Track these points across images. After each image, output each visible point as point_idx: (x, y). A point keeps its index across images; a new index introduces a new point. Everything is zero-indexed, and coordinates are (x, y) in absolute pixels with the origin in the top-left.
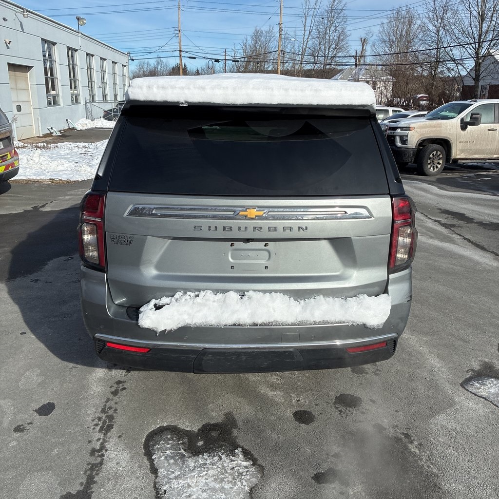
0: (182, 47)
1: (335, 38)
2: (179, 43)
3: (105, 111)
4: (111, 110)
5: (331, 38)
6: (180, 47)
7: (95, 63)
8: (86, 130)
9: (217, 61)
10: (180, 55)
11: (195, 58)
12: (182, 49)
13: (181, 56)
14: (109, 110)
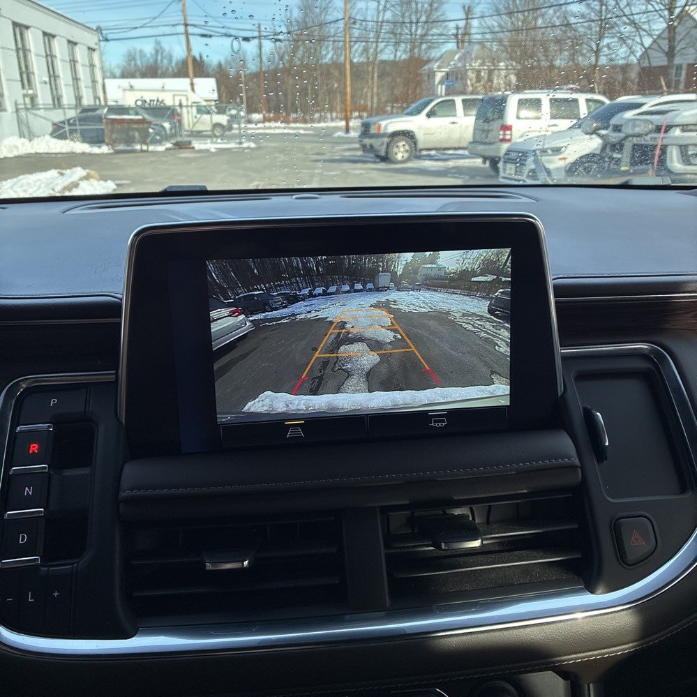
0: (188, 18)
1: (426, 6)
2: (183, 11)
3: (54, 124)
4: (63, 122)
5: (420, 5)
6: (185, 19)
7: (59, 47)
8: (16, 157)
9: (246, 39)
10: (186, 31)
11: (210, 36)
12: (189, 22)
13: (187, 34)
14: (61, 122)
